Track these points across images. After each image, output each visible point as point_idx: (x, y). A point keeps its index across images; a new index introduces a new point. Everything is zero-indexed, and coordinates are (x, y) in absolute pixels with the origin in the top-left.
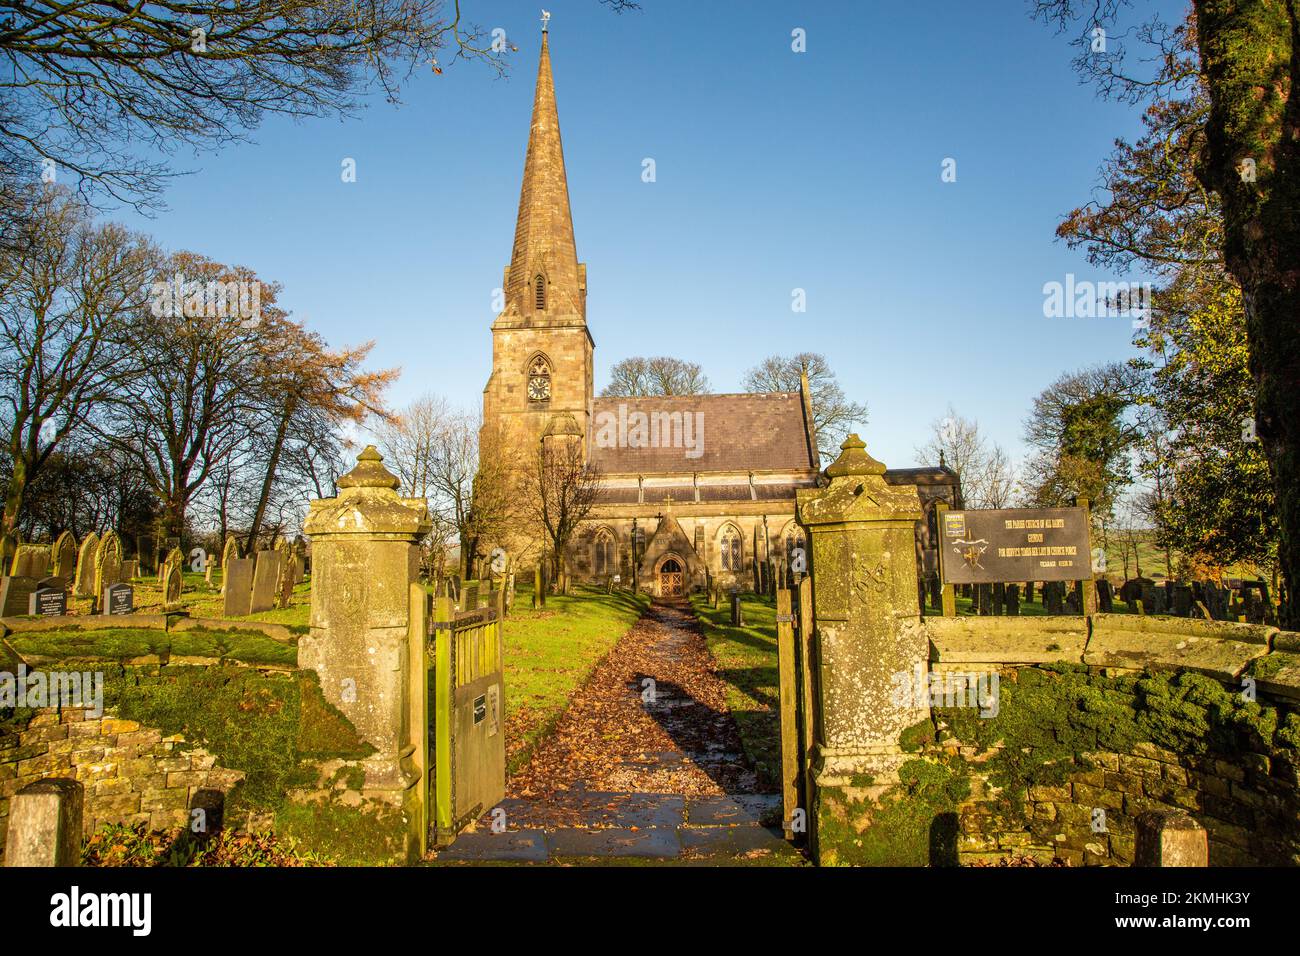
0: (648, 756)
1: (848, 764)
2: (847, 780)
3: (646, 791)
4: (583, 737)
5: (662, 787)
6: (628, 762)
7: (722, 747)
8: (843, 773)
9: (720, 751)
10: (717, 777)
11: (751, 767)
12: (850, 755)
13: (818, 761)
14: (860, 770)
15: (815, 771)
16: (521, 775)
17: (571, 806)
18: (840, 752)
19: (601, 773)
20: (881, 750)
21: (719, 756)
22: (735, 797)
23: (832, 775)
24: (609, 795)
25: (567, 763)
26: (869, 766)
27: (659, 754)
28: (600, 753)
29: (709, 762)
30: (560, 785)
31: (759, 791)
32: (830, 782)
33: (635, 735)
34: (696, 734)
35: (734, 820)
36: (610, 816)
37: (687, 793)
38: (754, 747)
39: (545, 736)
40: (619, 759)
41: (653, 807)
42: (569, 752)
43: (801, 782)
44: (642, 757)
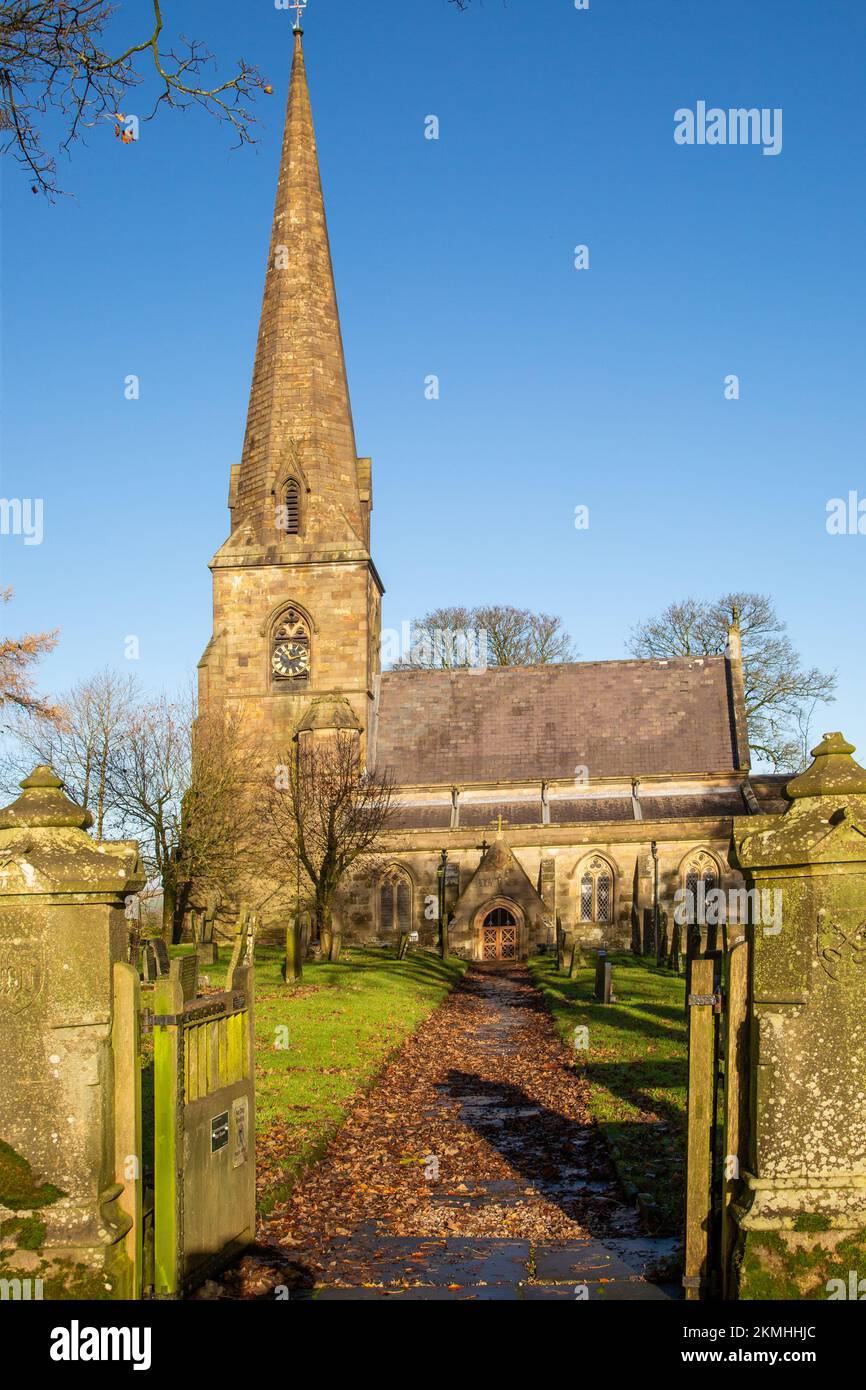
0: (471, 1186)
1: (792, 1200)
2: (788, 1223)
3: (469, 1234)
4: (370, 1161)
5: (493, 1229)
6: (439, 1192)
7: (584, 1172)
8: (783, 1213)
9: (580, 1178)
10: (577, 1213)
11: (630, 1201)
12: (796, 1188)
13: (743, 1193)
14: (810, 1209)
15: (738, 1209)
16: (277, 1217)
17: (357, 1258)
18: (779, 1184)
19: (399, 1210)
20: (845, 1182)
21: (579, 1186)
22: (606, 1241)
23: (765, 1215)
24: (414, 1241)
25: (348, 1198)
26: (823, 1203)
27: (487, 1183)
28: (396, 1184)
29: (564, 1194)
30: (339, 1230)
31: (642, 1233)
32: (762, 1224)
33: (449, 1157)
34: (544, 1156)
35: (606, 1273)
36: (416, 1271)
37: (533, 1237)
38: (635, 1172)
39: (312, 1162)
40: (427, 1191)
41: (479, 1257)
42: (349, 1183)
43: (713, 1224)
44: (462, 1187)
